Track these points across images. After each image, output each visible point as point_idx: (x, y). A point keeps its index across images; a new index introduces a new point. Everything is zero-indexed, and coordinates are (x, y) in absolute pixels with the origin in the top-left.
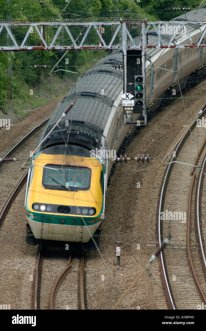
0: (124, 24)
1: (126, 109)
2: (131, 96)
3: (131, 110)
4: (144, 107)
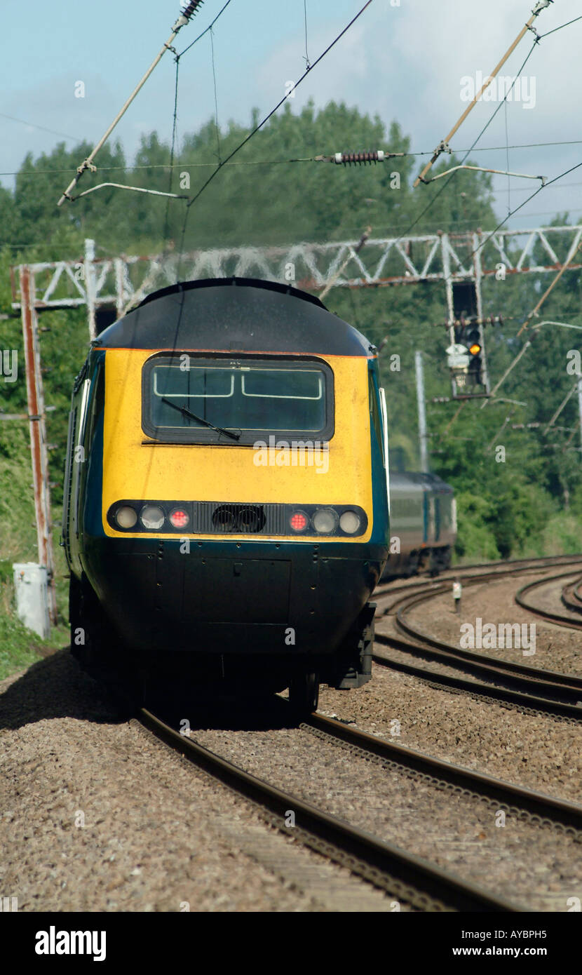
0: (445, 238)
1: (455, 372)
2: (462, 349)
3: (463, 374)
4: (484, 367)
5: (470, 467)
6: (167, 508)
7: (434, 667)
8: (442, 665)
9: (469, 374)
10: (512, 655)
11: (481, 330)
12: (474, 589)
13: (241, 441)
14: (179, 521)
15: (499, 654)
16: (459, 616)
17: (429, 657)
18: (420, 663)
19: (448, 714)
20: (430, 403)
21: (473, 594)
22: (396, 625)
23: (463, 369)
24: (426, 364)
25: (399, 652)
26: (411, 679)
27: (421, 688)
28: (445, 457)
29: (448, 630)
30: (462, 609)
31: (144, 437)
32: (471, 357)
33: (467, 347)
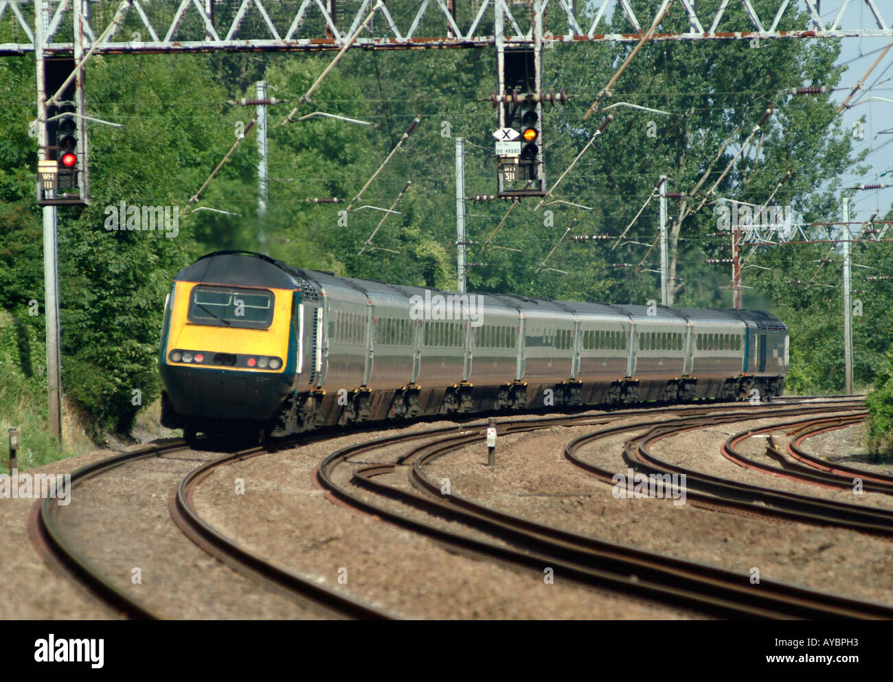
1: (503, 161)
2: (514, 134)
3: (513, 164)
4: (540, 157)
5: (517, 287)
6: (194, 353)
7: (455, 528)
8: (465, 526)
9: (520, 165)
10: (554, 519)
11: (539, 110)
12: (514, 438)
13: (231, 325)
14: (199, 359)
15: (538, 517)
16: (492, 470)
17: (450, 516)
18: (438, 523)
19: (465, 583)
20: (471, 203)
21: (512, 444)
22: (412, 478)
23: (514, 158)
24: (467, 153)
25: (412, 508)
26: (423, 540)
27: (436, 552)
28: (486, 273)
29: (477, 486)
30: (497, 461)
31: (188, 322)
32: (525, 144)
33: (520, 132)
